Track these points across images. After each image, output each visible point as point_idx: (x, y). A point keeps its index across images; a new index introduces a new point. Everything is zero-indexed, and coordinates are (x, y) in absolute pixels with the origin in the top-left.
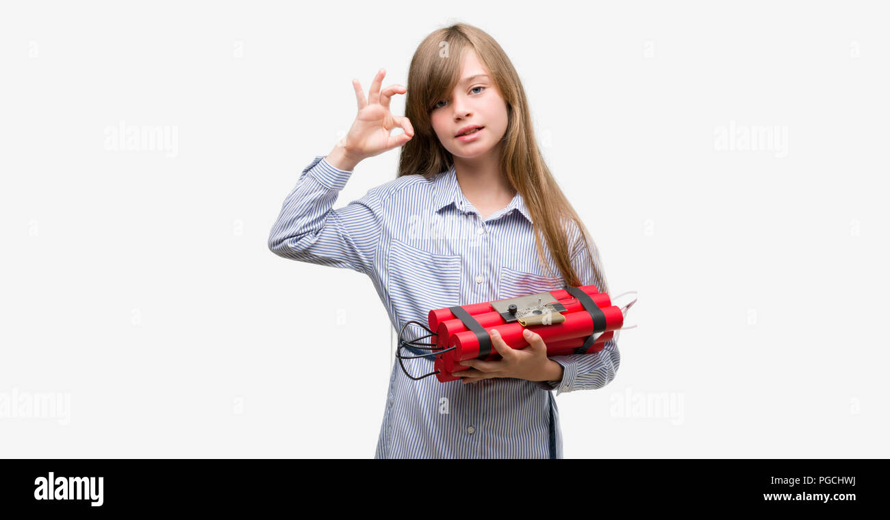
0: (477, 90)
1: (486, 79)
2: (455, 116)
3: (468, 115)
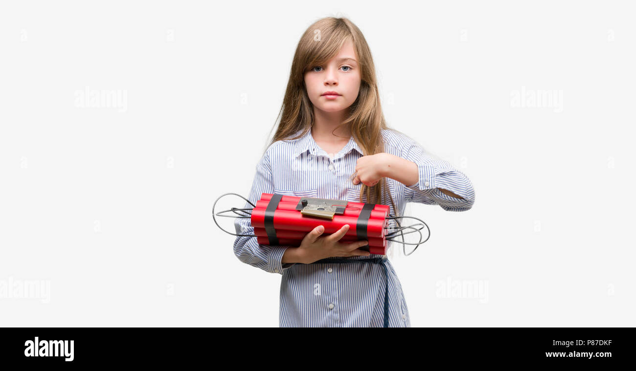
0: (345, 68)
1: (354, 63)
2: (326, 81)
3: (335, 84)
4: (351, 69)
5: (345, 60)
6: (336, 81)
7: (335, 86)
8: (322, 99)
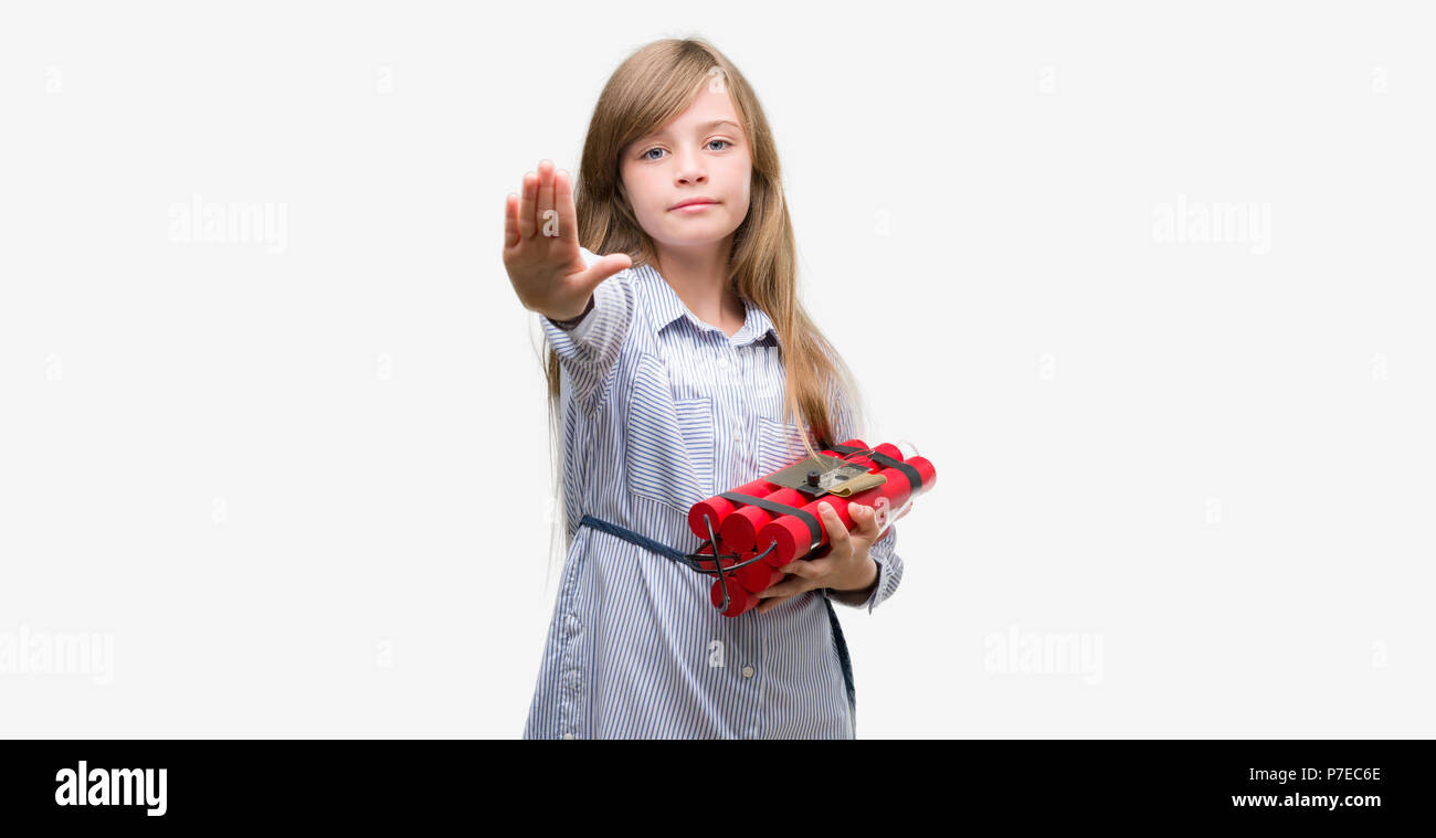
3: (700, 180)
4: (730, 144)
5: (715, 125)
6: (702, 173)
7: (701, 183)
8: (671, 218)
